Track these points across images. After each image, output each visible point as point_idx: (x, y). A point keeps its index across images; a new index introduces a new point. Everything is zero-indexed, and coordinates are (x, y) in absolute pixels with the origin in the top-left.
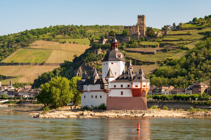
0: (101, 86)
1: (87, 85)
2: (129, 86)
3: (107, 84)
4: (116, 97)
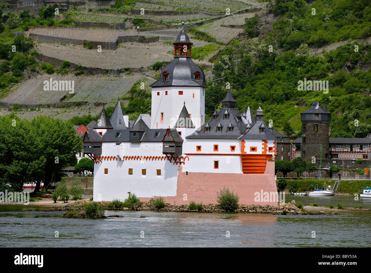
0: (164, 146)
1: (116, 143)
2: (233, 148)
3: (181, 143)
4: (201, 173)
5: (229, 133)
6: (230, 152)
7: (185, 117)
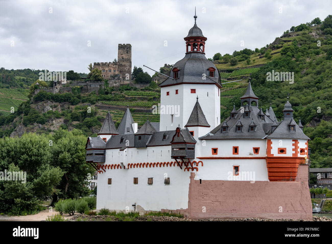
0: (173, 149)
1: (120, 149)
3: (194, 145)
4: (217, 181)
5: (251, 133)
6: (252, 154)
7: (198, 114)
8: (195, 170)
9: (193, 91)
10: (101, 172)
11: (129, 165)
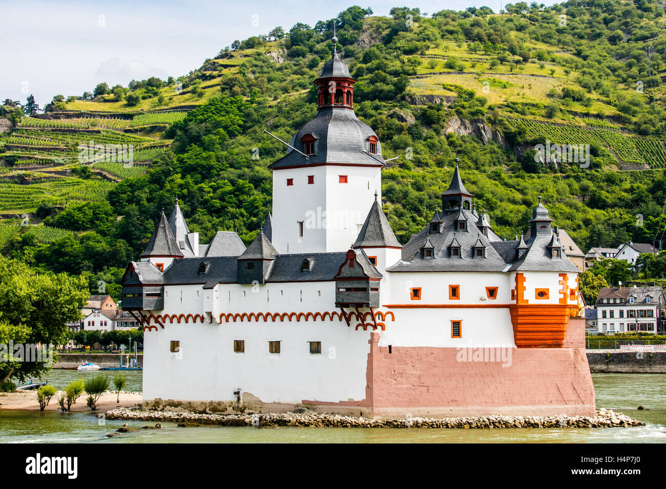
0: (338, 289)
1: (203, 285)
2: (492, 292)
3: (377, 282)
4: (421, 348)
5: (478, 260)
6: (485, 300)
7: (380, 225)
8: (379, 328)
9: (344, 179)
10: (153, 329)
11: (222, 315)
